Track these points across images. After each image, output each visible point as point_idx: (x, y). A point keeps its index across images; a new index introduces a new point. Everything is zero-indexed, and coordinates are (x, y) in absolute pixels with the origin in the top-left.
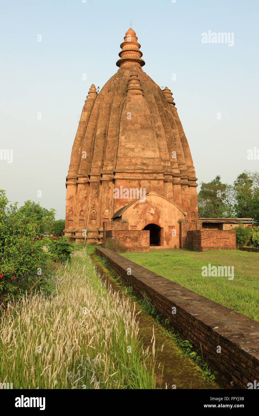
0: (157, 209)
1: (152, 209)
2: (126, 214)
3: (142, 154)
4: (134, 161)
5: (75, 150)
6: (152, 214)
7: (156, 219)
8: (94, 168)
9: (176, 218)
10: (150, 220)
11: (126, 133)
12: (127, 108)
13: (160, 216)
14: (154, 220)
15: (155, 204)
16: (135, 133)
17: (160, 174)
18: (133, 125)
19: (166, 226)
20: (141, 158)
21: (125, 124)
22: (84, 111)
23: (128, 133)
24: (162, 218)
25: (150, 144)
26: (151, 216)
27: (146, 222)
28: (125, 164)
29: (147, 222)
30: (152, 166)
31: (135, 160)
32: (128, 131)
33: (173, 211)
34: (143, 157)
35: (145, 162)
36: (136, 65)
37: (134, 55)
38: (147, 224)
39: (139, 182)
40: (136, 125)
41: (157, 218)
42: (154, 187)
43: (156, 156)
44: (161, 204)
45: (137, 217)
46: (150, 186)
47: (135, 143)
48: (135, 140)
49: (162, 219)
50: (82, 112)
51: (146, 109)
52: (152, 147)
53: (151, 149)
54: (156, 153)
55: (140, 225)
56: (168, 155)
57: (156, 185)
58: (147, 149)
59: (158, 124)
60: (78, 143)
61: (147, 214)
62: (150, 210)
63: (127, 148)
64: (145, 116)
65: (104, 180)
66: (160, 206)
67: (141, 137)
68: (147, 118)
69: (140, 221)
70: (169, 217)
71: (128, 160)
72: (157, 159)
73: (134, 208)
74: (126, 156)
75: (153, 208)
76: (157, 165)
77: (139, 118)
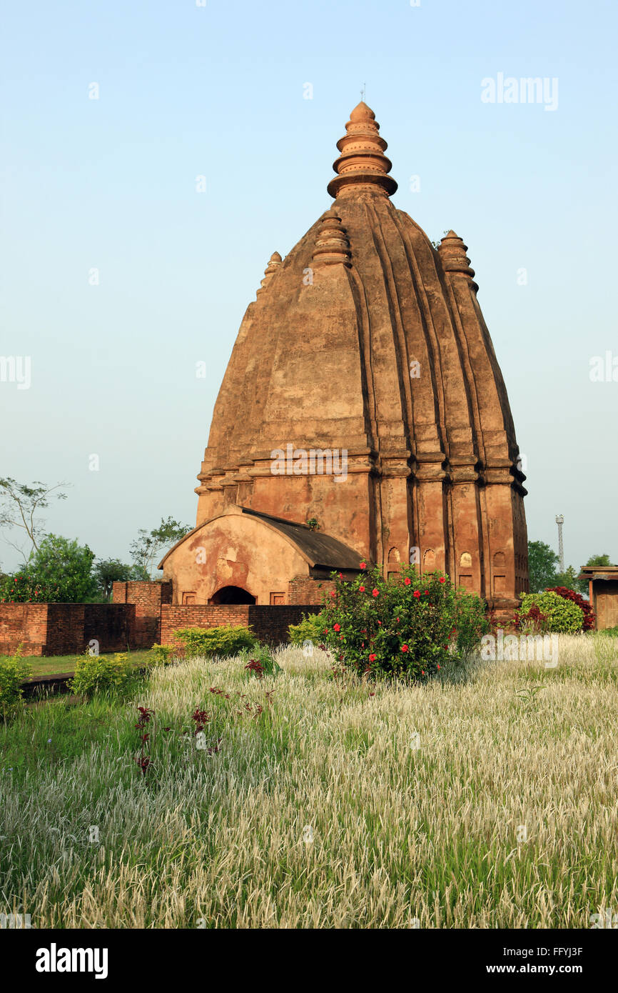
0: (242, 548)
1: (231, 550)
2: (173, 564)
3: (319, 412)
4: (298, 429)
5: (221, 411)
6: (230, 562)
7: (242, 574)
8: (234, 451)
9: (288, 573)
10: (225, 576)
11: (289, 363)
12: (299, 300)
13: (250, 567)
14: (235, 578)
15: (238, 538)
16: (310, 359)
17: (361, 459)
18: (308, 342)
19: (263, 591)
20: (317, 420)
21: (289, 340)
22: (246, 317)
23: (293, 361)
24: (255, 571)
25: (342, 386)
26: (227, 567)
27: (216, 583)
28: (279, 438)
29: (220, 583)
30: (340, 439)
31: (303, 426)
32: (292, 358)
33: (281, 555)
34: (321, 417)
35: (326, 429)
36: (364, 190)
37: (362, 166)
38: (219, 588)
39: (308, 482)
40: (314, 341)
41: (243, 571)
42: (343, 493)
43: (354, 414)
44: (252, 537)
45: (196, 569)
46: (333, 490)
47: (305, 385)
48: (307, 378)
49: (253, 573)
50: (243, 320)
51: (348, 298)
52: (347, 391)
53: (343, 396)
54: (356, 406)
55: (202, 590)
56: (399, 408)
57: (350, 488)
58: (334, 398)
59: (382, 331)
60: (226, 394)
61: (220, 562)
62: (226, 552)
63: (285, 399)
64: (341, 316)
65: (241, 479)
66: (250, 542)
67: (321, 370)
68: (344, 320)
69: (203, 580)
70: (270, 568)
71: (284, 429)
72: (355, 421)
73: (191, 548)
74: (282, 420)
75: (234, 546)
76: (353, 436)
77: (326, 322)
